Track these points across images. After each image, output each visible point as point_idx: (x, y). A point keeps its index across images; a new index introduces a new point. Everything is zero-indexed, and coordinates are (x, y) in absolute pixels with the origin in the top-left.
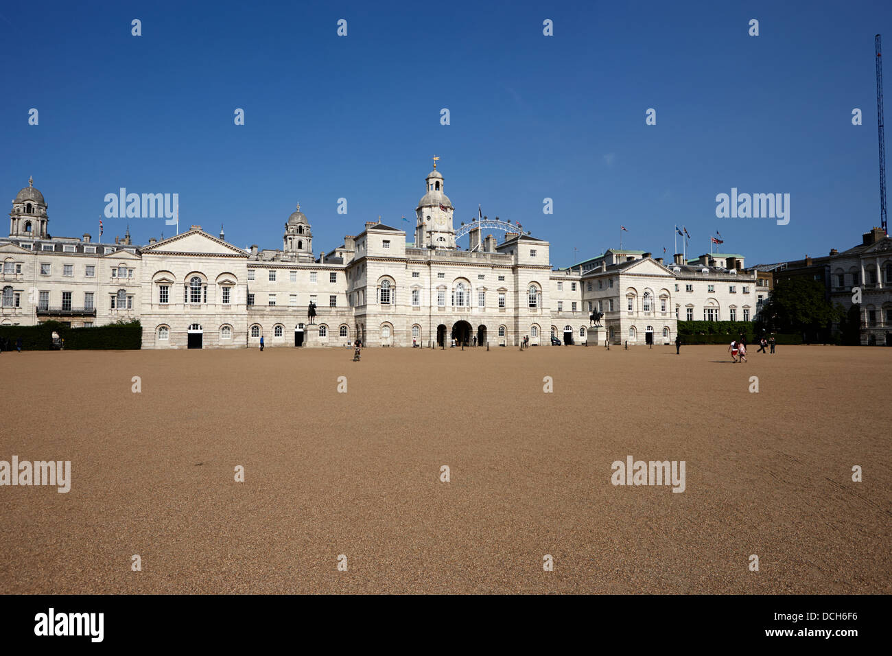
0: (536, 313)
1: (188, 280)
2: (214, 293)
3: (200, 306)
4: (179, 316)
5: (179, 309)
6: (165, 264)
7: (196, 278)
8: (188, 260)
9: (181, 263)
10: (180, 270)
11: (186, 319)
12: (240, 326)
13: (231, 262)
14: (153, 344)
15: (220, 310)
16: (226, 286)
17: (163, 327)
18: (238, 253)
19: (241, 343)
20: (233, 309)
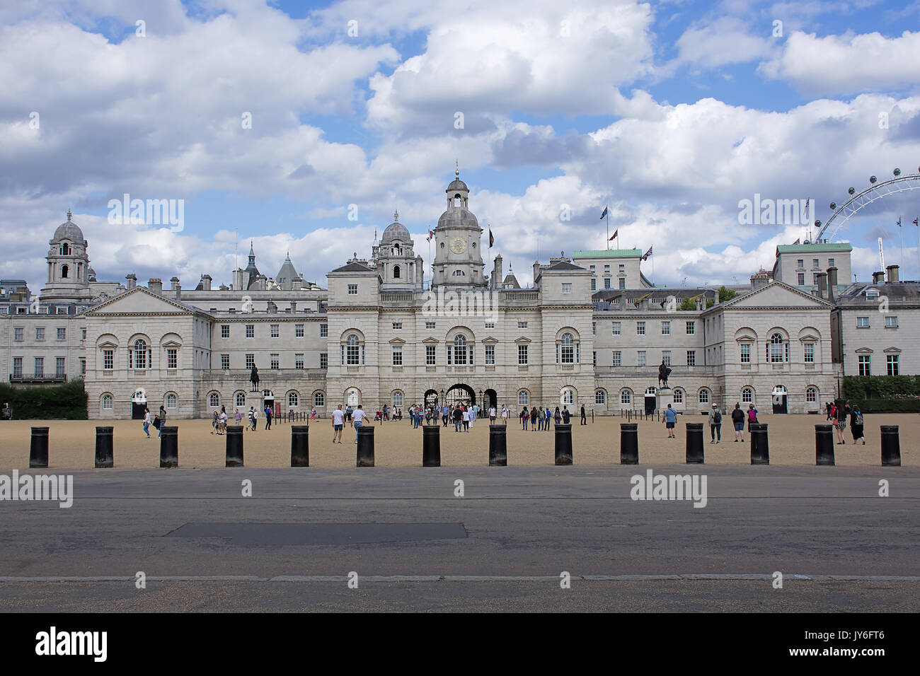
0: (572, 371)
1: (133, 343)
2: (159, 358)
3: (145, 371)
4: (122, 383)
5: (123, 376)
6: (107, 328)
7: (141, 341)
8: (131, 321)
9: (124, 325)
10: (123, 332)
11: (129, 387)
12: (185, 393)
13: (175, 321)
14: (97, 414)
15: (165, 375)
16: (172, 349)
17: (108, 396)
18: (182, 311)
19: (188, 413)
20: (179, 374)
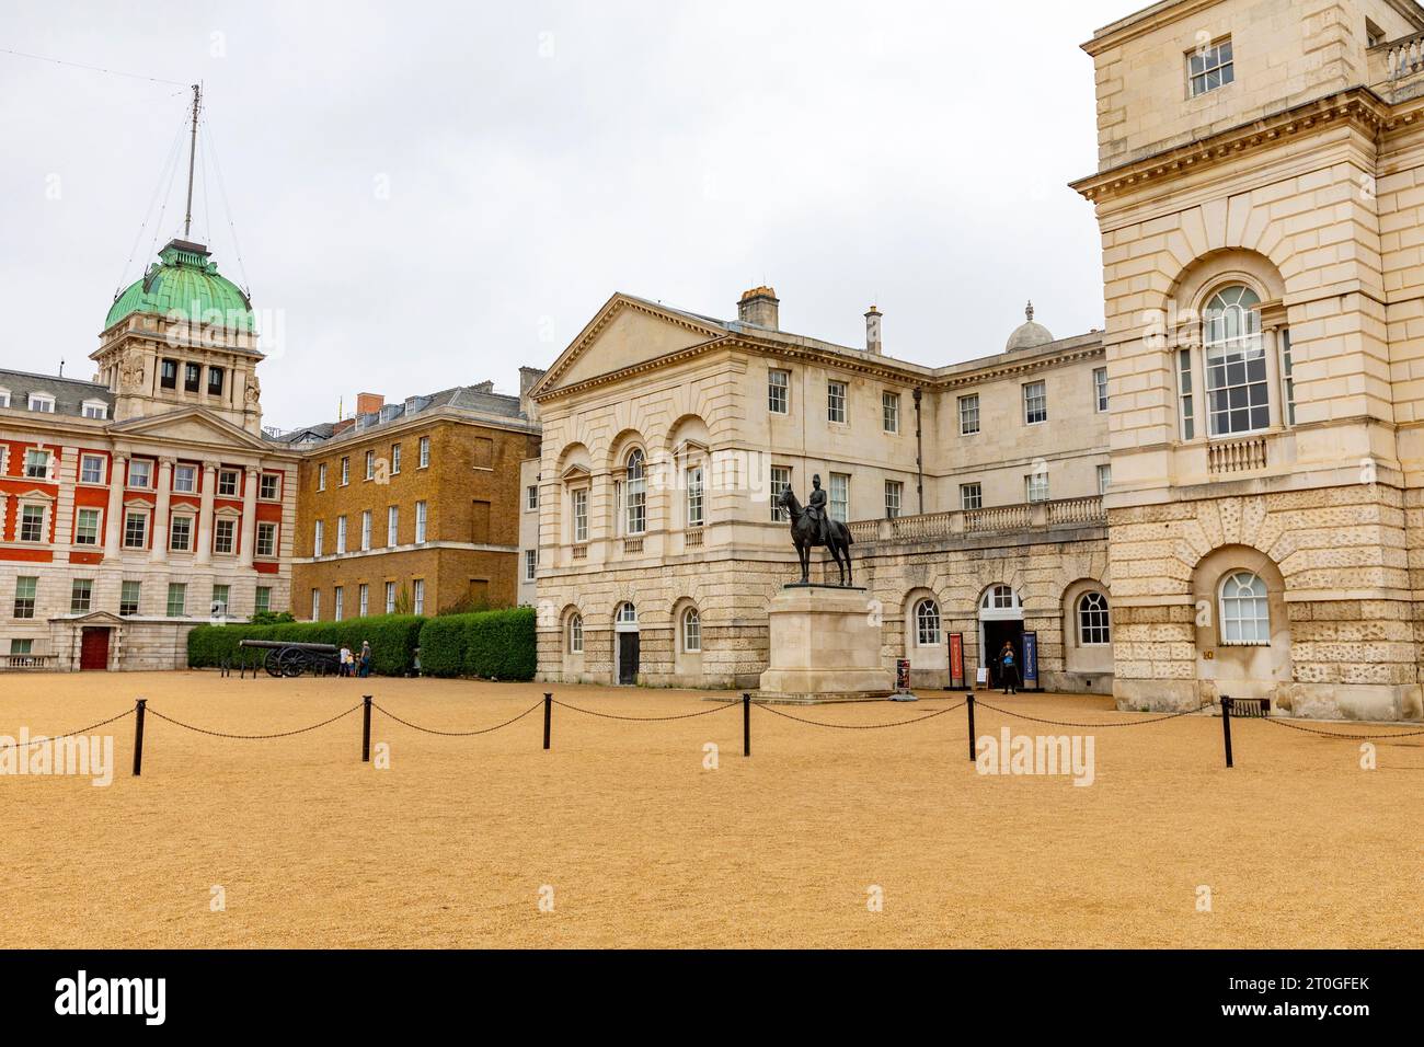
1: (619, 462)
2: (663, 495)
3: (641, 542)
7: (633, 450)
8: (612, 399)
9: (599, 413)
10: (598, 433)
11: (612, 586)
12: (714, 603)
14: (557, 667)
15: (680, 547)
17: (578, 616)
18: (703, 340)
19: (723, 668)
20: (707, 542)
